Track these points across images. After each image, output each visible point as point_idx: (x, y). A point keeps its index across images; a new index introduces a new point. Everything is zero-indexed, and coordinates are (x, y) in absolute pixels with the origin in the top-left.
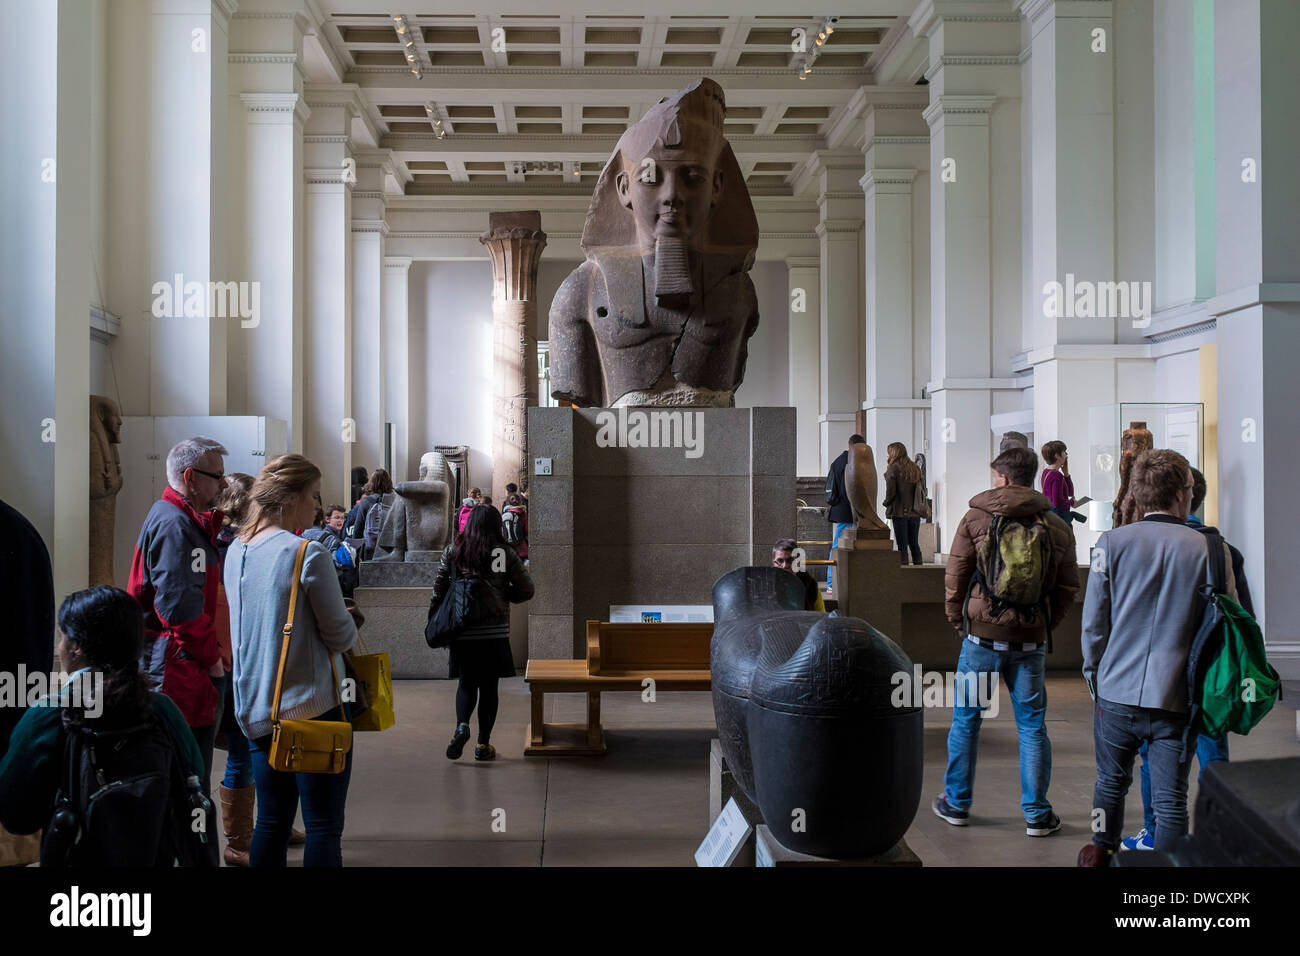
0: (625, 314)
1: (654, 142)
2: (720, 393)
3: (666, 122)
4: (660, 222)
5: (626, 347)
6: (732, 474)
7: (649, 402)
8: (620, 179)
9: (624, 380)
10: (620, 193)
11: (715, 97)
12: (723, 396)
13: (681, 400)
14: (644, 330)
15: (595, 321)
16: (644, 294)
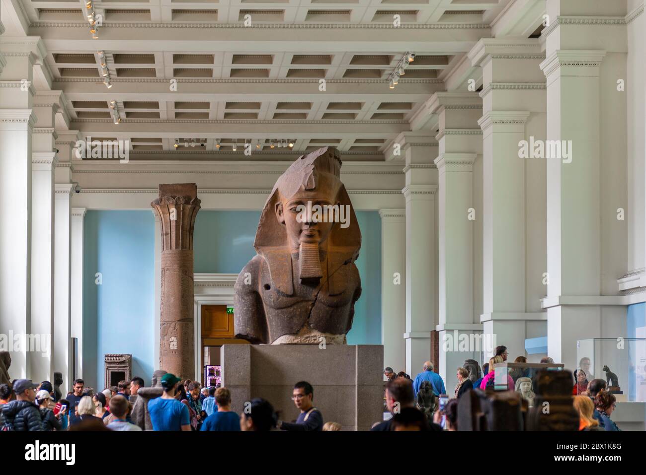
0: (282, 289)
1: (299, 187)
2: (338, 335)
3: (306, 175)
4: (302, 234)
5: (282, 308)
6: (345, 384)
7: (296, 341)
8: (277, 206)
9: (281, 327)
10: (277, 215)
11: (335, 157)
12: (340, 338)
13: (315, 340)
14: (293, 298)
15: (263, 293)
16: (293, 277)
